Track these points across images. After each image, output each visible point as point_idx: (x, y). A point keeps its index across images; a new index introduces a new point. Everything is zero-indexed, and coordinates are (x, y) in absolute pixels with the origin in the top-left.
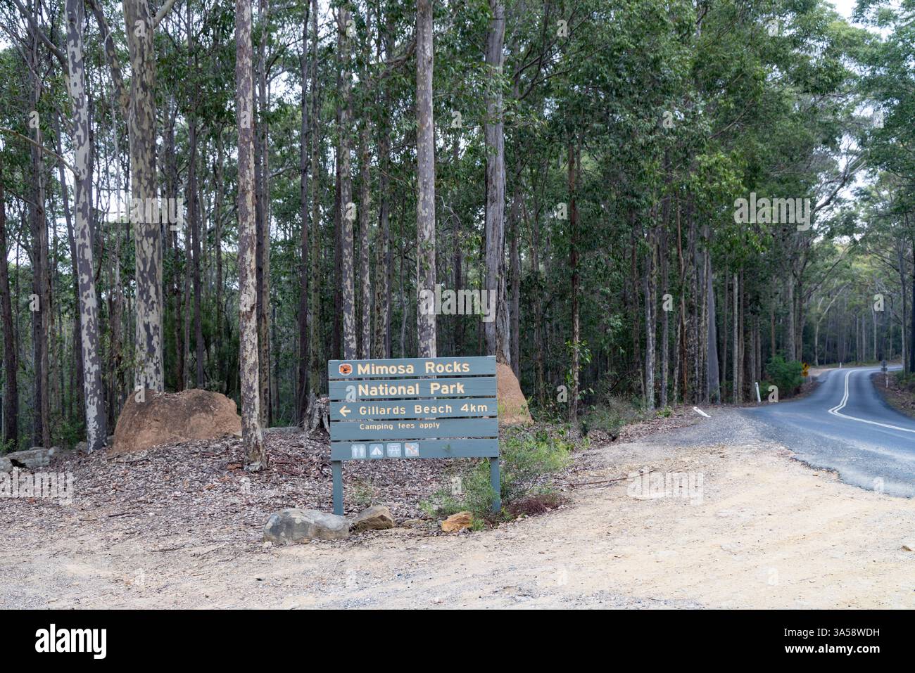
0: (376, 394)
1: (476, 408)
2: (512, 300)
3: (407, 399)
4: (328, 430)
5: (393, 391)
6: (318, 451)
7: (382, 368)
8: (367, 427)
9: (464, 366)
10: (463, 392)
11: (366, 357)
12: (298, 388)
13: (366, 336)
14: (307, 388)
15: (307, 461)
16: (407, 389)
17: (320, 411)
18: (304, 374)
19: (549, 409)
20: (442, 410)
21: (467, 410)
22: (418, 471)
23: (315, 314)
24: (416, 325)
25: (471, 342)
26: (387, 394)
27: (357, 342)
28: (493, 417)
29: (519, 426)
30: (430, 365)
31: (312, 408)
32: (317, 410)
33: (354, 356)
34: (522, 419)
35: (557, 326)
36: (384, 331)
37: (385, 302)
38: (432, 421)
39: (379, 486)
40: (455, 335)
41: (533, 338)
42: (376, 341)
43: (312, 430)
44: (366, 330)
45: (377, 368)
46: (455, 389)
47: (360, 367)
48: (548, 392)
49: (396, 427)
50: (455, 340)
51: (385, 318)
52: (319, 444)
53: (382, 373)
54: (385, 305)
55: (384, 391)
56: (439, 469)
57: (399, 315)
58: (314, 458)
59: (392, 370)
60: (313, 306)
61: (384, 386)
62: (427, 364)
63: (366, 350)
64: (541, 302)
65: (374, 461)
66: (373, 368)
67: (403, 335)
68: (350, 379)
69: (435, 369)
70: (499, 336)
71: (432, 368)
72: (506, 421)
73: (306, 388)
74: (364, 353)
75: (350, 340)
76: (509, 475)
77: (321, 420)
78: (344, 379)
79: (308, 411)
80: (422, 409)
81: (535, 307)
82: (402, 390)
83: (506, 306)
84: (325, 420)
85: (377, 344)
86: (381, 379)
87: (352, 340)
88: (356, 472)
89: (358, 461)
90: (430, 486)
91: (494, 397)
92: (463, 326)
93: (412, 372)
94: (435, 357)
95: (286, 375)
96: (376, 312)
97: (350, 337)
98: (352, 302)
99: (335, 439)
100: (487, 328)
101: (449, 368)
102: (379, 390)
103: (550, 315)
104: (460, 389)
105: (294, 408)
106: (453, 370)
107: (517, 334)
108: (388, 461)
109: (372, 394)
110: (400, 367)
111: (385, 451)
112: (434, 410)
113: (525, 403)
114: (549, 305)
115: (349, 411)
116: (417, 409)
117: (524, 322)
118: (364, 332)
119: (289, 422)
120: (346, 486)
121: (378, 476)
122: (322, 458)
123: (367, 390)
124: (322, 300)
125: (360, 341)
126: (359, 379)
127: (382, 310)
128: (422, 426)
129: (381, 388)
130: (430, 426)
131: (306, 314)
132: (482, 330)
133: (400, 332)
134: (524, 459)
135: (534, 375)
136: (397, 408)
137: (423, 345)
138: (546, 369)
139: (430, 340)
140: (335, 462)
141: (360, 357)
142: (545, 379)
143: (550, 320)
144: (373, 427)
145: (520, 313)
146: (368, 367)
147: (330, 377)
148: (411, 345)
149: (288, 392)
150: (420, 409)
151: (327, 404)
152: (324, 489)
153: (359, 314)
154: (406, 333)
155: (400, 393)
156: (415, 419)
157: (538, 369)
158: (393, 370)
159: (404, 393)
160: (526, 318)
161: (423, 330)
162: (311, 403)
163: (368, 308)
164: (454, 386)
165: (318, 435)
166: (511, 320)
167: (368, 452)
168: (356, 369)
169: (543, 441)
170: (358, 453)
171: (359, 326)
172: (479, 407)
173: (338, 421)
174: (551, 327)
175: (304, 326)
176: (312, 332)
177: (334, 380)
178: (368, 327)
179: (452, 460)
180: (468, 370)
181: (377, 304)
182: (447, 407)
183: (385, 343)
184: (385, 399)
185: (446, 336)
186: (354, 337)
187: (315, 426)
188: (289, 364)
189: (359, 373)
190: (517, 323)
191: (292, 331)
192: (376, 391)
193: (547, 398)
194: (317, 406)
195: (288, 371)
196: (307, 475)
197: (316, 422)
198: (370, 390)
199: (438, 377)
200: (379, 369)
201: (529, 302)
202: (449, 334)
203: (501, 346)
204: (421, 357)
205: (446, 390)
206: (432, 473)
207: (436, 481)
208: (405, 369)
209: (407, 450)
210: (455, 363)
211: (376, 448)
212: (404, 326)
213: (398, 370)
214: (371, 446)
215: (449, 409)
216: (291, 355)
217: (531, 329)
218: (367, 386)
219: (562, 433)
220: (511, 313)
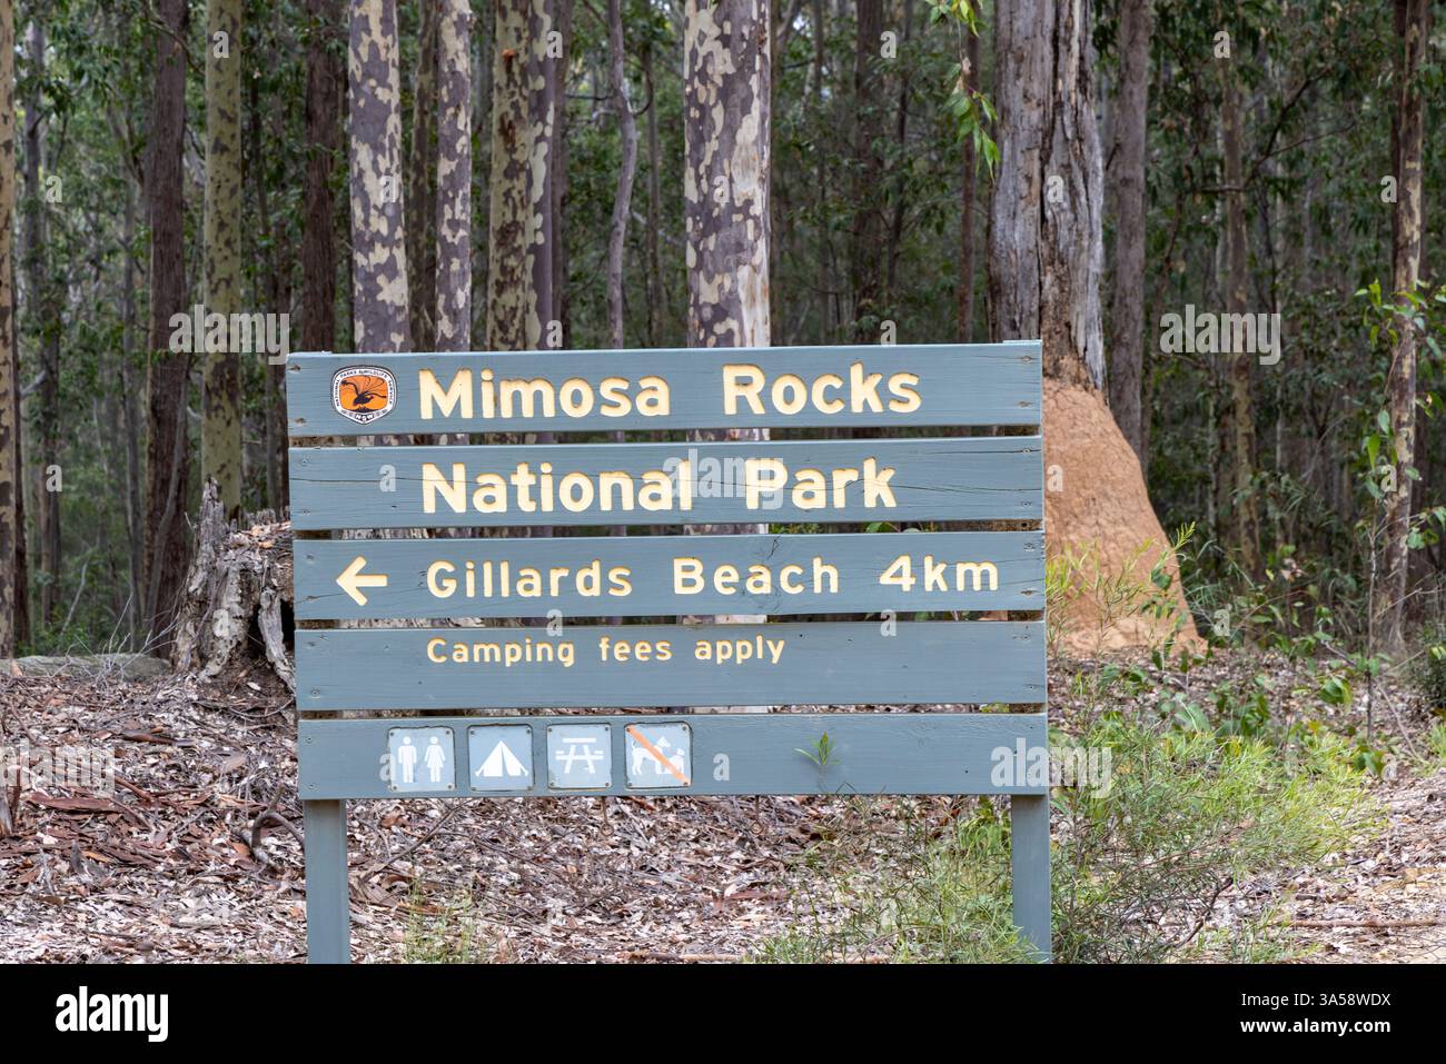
0: (501, 506)
1: (949, 576)
2: (1115, 93)
3: (635, 530)
4: (283, 670)
5: (576, 493)
6: (238, 761)
7: (527, 391)
8: (461, 654)
9: (895, 386)
10: (890, 502)
11: (451, 344)
12: (146, 482)
13: (452, 252)
14: (187, 487)
15: (189, 802)
16: (639, 486)
17: (248, 583)
18: (173, 423)
19: (1274, 590)
20: (793, 580)
21: (907, 582)
22: (685, 853)
23: (220, 148)
24: (676, 205)
25: (926, 286)
26: (548, 506)
27: (412, 281)
28: (1023, 616)
29: (1138, 662)
30: (744, 382)
31: (212, 570)
32: (234, 578)
33: (397, 339)
34: (1155, 633)
35: (1322, 214)
36: (535, 232)
37: (541, 97)
38: (747, 631)
39: (510, 916)
40: (853, 253)
41: (1208, 274)
42: (495, 274)
43: (213, 668)
44: (455, 224)
45: (507, 390)
46: (855, 490)
47: (428, 384)
48: (1275, 514)
49: (587, 654)
50: (855, 276)
51: (540, 171)
52: (241, 732)
53: (528, 411)
54: (538, 110)
55: (535, 493)
56: (776, 847)
57: (599, 160)
58: (220, 788)
59: (573, 401)
60: (211, 117)
61: (536, 471)
62: (730, 374)
63: (454, 315)
64: (1250, 106)
65: (486, 808)
66: (487, 391)
67: (619, 251)
68: (379, 440)
69: (765, 396)
70: (1056, 258)
71: (752, 395)
72: (1080, 643)
73: (182, 484)
74: (445, 327)
75: (380, 268)
76: (1095, 881)
77: (253, 626)
78: (351, 440)
79: (195, 585)
80: (708, 576)
81: (1219, 125)
82: (616, 490)
83: (1090, 115)
84: (271, 624)
85: (501, 288)
86: (521, 438)
87: (389, 269)
88: (409, 855)
89: (414, 808)
90: (738, 924)
91: (1030, 525)
92: (889, 215)
93: (663, 409)
94: (762, 344)
95: (92, 425)
96: (495, 145)
97: (380, 255)
98: (390, 96)
99: (315, 702)
100: (1001, 220)
101: (831, 397)
102: (512, 492)
103: (1291, 164)
104: (878, 489)
105: (126, 575)
106: (848, 403)
107: (1138, 251)
108: (549, 805)
109: (482, 507)
110: (606, 389)
111: (539, 758)
112: (761, 582)
113: (1167, 557)
114: (1286, 117)
115: (380, 581)
116: (687, 577)
117: (1168, 198)
118: (445, 231)
119: (105, 635)
120: (363, 918)
121: (505, 872)
122: (256, 793)
123: (460, 487)
124: (254, 90)
125: (425, 275)
126: (424, 439)
127: (525, 136)
128: (703, 651)
129: (523, 478)
130: (743, 651)
131: (181, 150)
132: (978, 232)
133: (607, 238)
134: (1163, 806)
135: (1212, 439)
136: (595, 572)
137: (708, 294)
138: (1267, 411)
139: (744, 272)
140: (314, 804)
141: (423, 339)
142: (1260, 456)
143: (1288, 190)
144: (486, 651)
145: (1150, 155)
146: (462, 384)
147: (295, 429)
148: (652, 299)
149: (101, 501)
150: (696, 575)
151: (282, 550)
152: (267, 927)
153: (420, 154)
154: (634, 243)
155: (606, 505)
156: (671, 620)
157: (1230, 409)
158: (577, 398)
159: (628, 505)
160: (1177, 178)
161: (712, 224)
162: (206, 548)
163: (464, 121)
164: (852, 475)
165: (239, 688)
166: (1109, 189)
167: (462, 764)
168: (410, 394)
169: (1248, 731)
170: (420, 767)
171: (422, 203)
172: (961, 569)
173: (330, 624)
174: (1293, 220)
175: (171, 210)
176: (208, 232)
177: (313, 441)
178: (459, 209)
179: (837, 809)
180: (915, 403)
181: (501, 105)
182: (818, 568)
183: (537, 285)
184: (537, 531)
185: (810, 259)
186: (400, 254)
187: (224, 650)
188: (104, 377)
189: (426, 413)
190: (1136, 200)
191: (117, 230)
192: (500, 493)
193: (1269, 544)
194: (231, 561)
195: (100, 408)
196: (190, 865)
197: (226, 627)
198: (472, 486)
199: (778, 434)
200: (516, 397)
201: (1196, 105)
202: (827, 250)
203: (1063, 303)
204: (703, 344)
205: (815, 493)
206: (746, 866)
207: (765, 899)
208: (631, 395)
209: (637, 756)
210: (856, 372)
211: (501, 749)
212: (624, 208)
213: (599, 401)
214: (478, 739)
215: (826, 579)
216: (114, 338)
217: (1200, 228)
218: (459, 472)
219: (1336, 697)
220: (1113, 153)
